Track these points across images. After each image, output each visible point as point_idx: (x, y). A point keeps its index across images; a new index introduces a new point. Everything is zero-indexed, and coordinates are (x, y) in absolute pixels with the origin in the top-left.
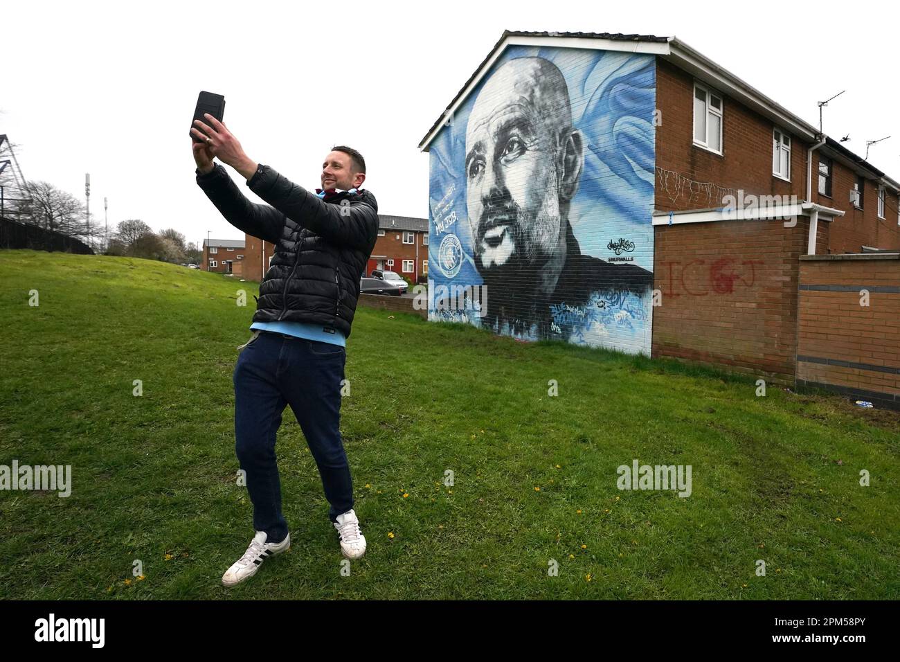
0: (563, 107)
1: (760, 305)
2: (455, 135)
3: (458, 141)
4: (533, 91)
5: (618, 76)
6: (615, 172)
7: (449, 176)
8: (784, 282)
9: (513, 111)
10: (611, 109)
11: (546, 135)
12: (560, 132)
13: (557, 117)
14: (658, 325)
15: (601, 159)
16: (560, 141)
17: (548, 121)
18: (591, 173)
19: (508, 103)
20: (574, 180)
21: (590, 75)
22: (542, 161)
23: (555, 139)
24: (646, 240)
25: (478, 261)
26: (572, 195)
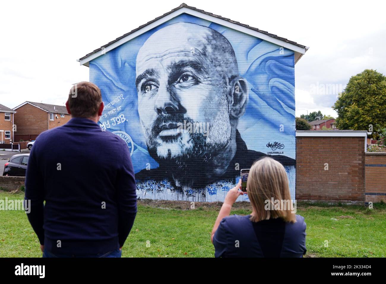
0: (231, 63)
1: (349, 173)
2: (123, 59)
3: (126, 64)
4: (205, 47)
5: (271, 56)
6: (270, 106)
7: (115, 88)
8: (359, 164)
9: (186, 55)
10: (267, 72)
11: (217, 76)
12: (230, 77)
13: (227, 68)
14: (299, 185)
15: (261, 98)
16: (230, 82)
17: (219, 69)
18: (254, 105)
19: (182, 49)
20: (241, 107)
21: (252, 50)
22: (215, 92)
23: (226, 80)
24: (291, 143)
25: (153, 152)
26: (239, 115)
